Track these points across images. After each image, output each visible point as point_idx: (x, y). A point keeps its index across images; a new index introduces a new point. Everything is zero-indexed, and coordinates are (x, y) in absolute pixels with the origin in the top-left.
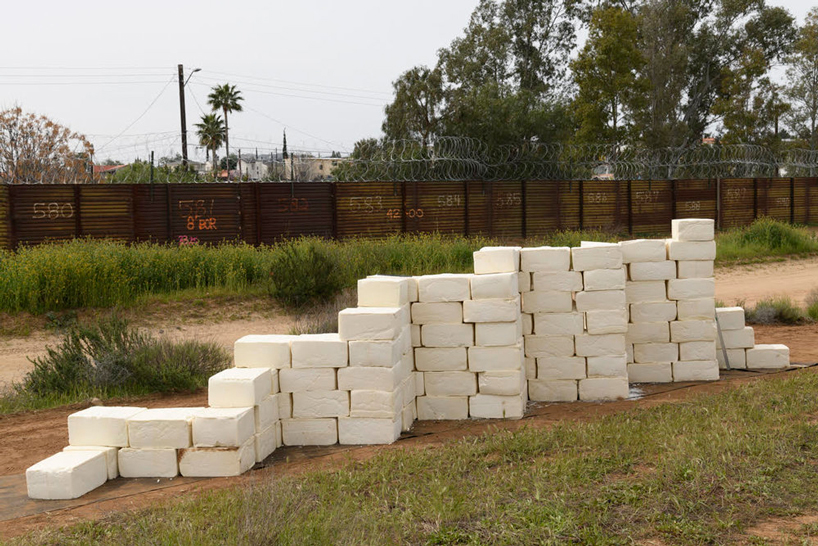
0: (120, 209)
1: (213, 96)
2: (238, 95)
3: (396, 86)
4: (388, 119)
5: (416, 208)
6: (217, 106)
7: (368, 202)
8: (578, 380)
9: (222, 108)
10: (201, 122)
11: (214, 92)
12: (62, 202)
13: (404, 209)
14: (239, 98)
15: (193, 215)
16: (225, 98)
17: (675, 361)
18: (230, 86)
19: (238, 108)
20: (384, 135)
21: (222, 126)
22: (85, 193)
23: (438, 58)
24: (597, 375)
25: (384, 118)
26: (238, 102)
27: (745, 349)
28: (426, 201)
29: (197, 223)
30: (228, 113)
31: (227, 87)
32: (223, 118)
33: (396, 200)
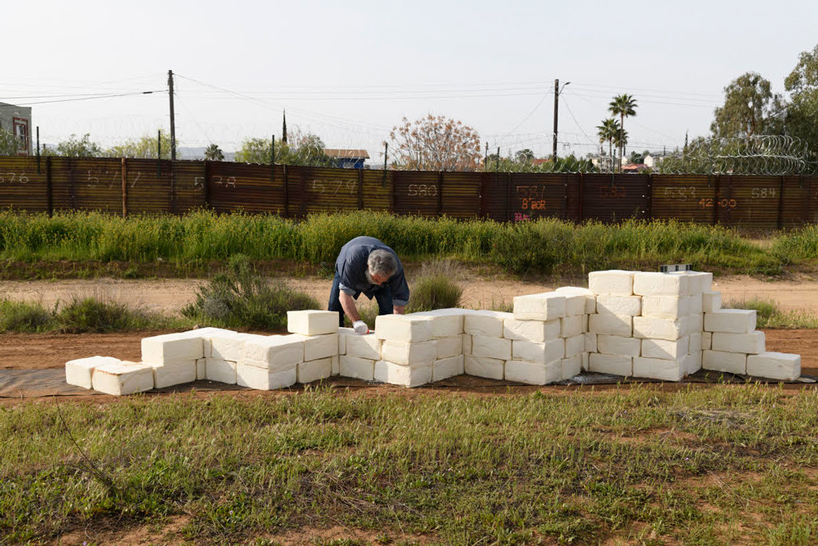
0: (470, 191)
1: (613, 104)
2: (634, 103)
3: (727, 90)
4: (717, 120)
5: (729, 198)
6: (616, 112)
7: (682, 192)
8: (505, 361)
9: (620, 114)
10: (602, 125)
11: (614, 101)
12: (429, 185)
13: (716, 200)
14: (635, 105)
15: (527, 197)
16: (624, 106)
17: (636, 356)
18: (628, 96)
19: (633, 113)
20: (712, 134)
21: (619, 128)
22: (447, 179)
23: (799, 61)
24: (520, 359)
25: (713, 118)
26: (634, 108)
27: (748, 355)
28: (739, 193)
29: (530, 204)
30: (625, 117)
31: (625, 97)
32: (620, 122)
33: (710, 191)
